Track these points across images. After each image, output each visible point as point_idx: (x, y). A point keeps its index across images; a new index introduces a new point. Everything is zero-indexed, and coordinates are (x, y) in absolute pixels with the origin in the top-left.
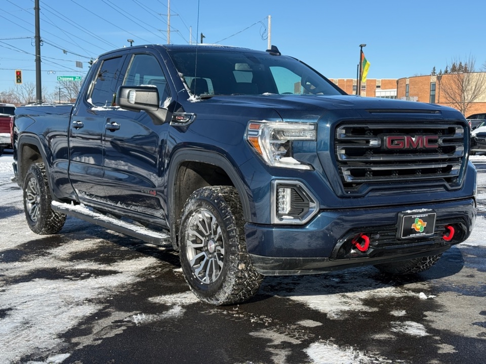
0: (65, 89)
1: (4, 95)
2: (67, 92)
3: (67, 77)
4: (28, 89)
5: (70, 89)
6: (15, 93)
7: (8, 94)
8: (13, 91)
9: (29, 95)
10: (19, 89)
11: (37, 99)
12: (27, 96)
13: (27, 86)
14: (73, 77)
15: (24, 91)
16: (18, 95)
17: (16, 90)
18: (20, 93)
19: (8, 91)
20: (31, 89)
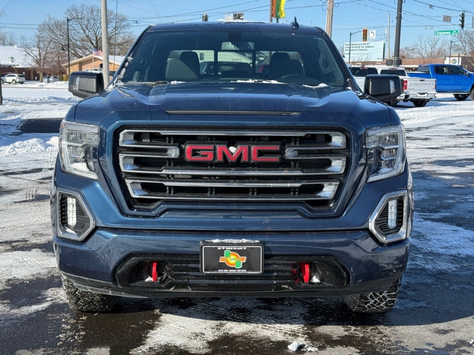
0: (460, 42)
1: (408, 50)
2: (461, 45)
3: (444, 31)
4: (431, 43)
5: (465, 42)
6: (418, 47)
7: (411, 48)
8: (417, 45)
9: (432, 49)
10: (422, 44)
11: (395, 57)
12: (430, 50)
13: (431, 40)
14: (451, 31)
15: (427, 44)
16: (421, 49)
17: (419, 44)
18: (423, 47)
19: (412, 46)
20: (434, 43)
